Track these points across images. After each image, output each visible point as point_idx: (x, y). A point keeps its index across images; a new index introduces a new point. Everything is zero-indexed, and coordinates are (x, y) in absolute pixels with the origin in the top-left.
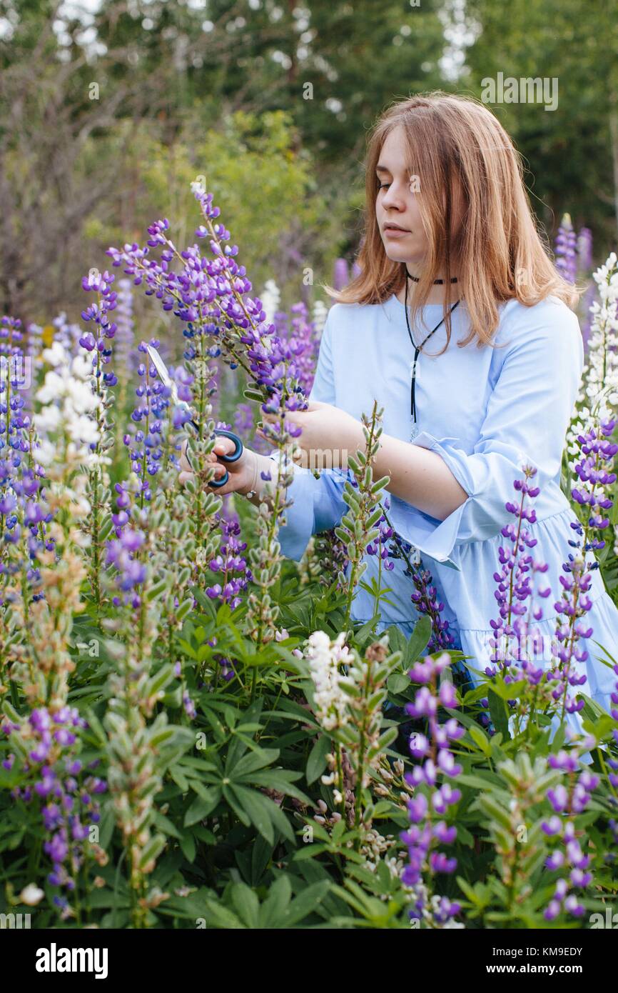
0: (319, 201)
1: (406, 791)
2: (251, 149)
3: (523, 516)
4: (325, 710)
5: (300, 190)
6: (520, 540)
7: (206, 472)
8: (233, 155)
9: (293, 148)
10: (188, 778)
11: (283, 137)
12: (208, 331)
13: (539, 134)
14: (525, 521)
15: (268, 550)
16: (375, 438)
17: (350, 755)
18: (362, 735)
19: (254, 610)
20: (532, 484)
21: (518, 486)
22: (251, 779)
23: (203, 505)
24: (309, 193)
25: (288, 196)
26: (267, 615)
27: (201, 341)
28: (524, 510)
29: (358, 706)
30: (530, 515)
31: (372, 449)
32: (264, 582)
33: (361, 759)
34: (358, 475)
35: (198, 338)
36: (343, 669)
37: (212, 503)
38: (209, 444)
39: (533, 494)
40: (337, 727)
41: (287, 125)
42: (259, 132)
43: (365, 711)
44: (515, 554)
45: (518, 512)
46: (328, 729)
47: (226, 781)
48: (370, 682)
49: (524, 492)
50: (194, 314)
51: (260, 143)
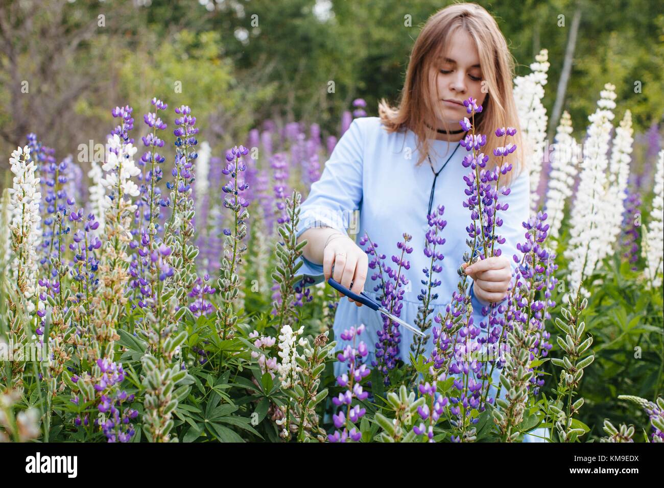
0: (237, 93)
1: (321, 434)
2: (192, 57)
3: (402, 265)
4: (284, 376)
5: (224, 86)
6: (399, 280)
7: (188, 231)
8: (179, 60)
9: (220, 57)
10: (185, 416)
11: (213, 50)
12: (191, 142)
13: (381, 58)
14: (403, 268)
15: (230, 279)
16: (297, 215)
17: (297, 405)
18: (306, 392)
19: (221, 317)
20: (408, 245)
21: (400, 246)
22: (222, 420)
23: (186, 253)
24: (231, 87)
25: (215, 89)
26: (230, 321)
27: (186, 149)
28: (403, 261)
29: (307, 373)
30: (406, 264)
31: (295, 222)
32: (228, 299)
33: (304, 408)
34: (286, 239)
35: (183, 147)
36: (300, 350)
37: (192, 251)
38: (190, 214)
39: (409, 251)
40: (291, 388)
41: (216, 42)
42: (197, 45)
43: (311, 376)
44: (395, 289)
45: (399, 262)
46: (285, 388)
47: (206, 421)
48: (315, 359)
49: (404, 250)
50: (182, 131)
51: (197, 53)
